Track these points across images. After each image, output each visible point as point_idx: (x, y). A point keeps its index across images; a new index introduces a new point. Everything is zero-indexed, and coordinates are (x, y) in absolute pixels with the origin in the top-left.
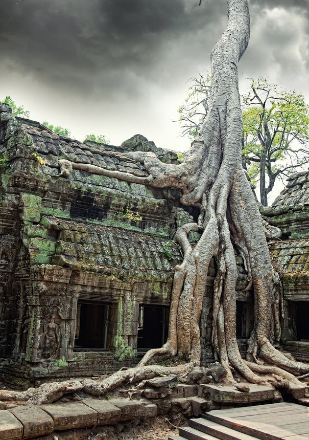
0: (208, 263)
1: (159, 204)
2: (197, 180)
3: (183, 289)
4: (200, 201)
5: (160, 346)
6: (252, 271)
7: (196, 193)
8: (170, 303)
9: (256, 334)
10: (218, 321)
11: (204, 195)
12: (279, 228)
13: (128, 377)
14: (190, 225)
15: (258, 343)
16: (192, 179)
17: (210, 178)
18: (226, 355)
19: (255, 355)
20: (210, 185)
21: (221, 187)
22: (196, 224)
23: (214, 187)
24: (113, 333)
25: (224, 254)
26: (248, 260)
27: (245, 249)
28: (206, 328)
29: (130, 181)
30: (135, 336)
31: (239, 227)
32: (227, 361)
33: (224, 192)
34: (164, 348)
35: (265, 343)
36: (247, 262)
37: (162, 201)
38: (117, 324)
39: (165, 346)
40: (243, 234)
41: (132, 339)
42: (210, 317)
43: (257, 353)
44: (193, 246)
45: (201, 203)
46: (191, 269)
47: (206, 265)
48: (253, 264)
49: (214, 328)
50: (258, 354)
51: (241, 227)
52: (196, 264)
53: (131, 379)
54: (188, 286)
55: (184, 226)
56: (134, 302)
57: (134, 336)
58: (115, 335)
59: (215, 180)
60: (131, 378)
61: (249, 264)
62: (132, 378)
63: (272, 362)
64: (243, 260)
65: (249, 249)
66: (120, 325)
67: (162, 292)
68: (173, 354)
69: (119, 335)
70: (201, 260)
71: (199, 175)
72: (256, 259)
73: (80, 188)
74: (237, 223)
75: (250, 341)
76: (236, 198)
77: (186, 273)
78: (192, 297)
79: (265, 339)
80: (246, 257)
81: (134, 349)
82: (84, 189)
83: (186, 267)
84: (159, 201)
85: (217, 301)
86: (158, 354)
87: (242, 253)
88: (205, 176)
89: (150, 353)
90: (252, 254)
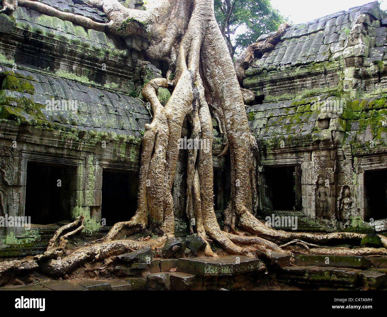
0: (182, 122)
1: (122, 56)
2: (165, 30)
3: (154, 152)
4: (169, 54)
5: (129, 219)
6: (228, 134)
7: (164, 45)
8: (139, 169)
9: (234, 203)
10: (193, 188)
11: (173, 49)
12: (252, 90)
13: (93, 255)
14: (159, 80)
15: (236, 213)
16: (160, 28)
17: (179, 30)
18: (203, 227)
19: (233, 226)
20: (178, 38)
21: (192, 39)
22: (165, 79)
23: (185, 39)
24: (72, 204)
25: (199, 113)
26: (224, 122)
27: (220, 110)
28: (180, 198)
29: (87, 26)
30: (99, 207)
31: (212, 84)
32: (204, 234)
33: (196, 44)
34: (134, 221)
35: (244, 212)
36: (222, 124)
37: (125, 52)
38: (76, 193)
39: (134, 218)
40: (216, 92)
41: (95, 211)
42: (184, 186)
43: (235, 224)
44: (163, 104)
45: (170, 57)
46: (163, 129)
47: (179, 124)
48: (229, 126)
49: (188, 197)
50: (236, 226)
51: (215, 85)
52: (168, 122)
53: (97, 257)
54: (160, 148)
55: (152, 81)
56: (97, 166)
57: (97, 208)
58: (75, 206)
59: (185, 32)
60: (96, 254)
61: (224, 126)
62: (99, 255)
63: (254, 232)
64: (218, 122)
65: (224, 110)
66: (80, 193)
67: (129, 155)
68: (144, 227)
69: (79, 207)
70: (174, 118)
71: (167, 25)
72: (233, 120)
73: (27, 29)
74: (210, 81)
75: (226, 212)
76: (208, 52)
77: (157, 133)
78: (165, 161)
79: (244, 208)
80: (221, 118)
81: (97, 222)
82: (31, 30)
83: (156, 125)
84: (122, 52)
85: (191, 166)
86: (125, 227)
87: (216, 114)
88: (174, 28)
89: (117, 227)
90: (228, 115)
